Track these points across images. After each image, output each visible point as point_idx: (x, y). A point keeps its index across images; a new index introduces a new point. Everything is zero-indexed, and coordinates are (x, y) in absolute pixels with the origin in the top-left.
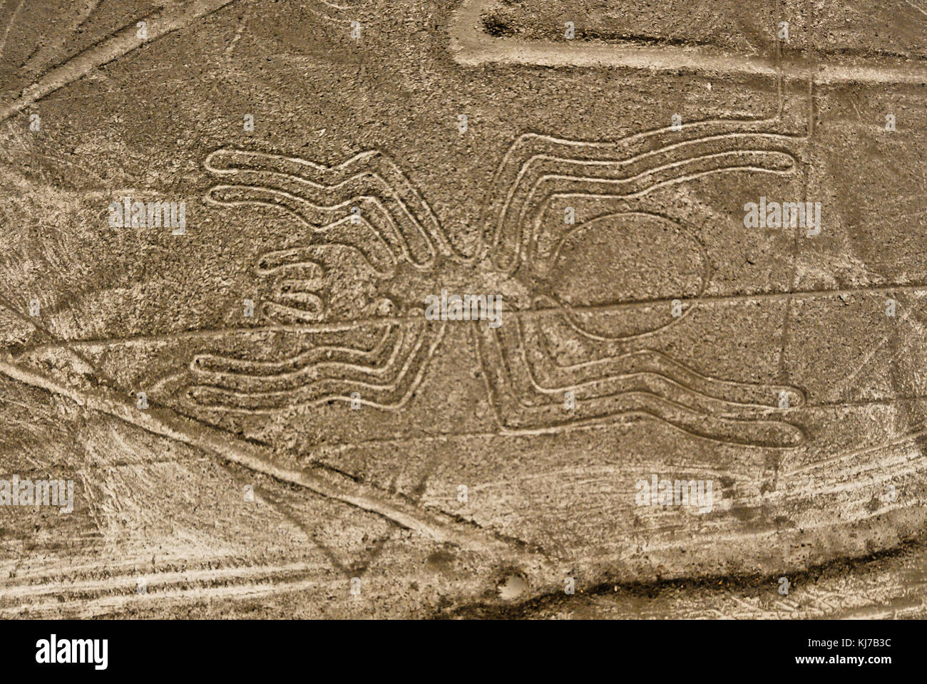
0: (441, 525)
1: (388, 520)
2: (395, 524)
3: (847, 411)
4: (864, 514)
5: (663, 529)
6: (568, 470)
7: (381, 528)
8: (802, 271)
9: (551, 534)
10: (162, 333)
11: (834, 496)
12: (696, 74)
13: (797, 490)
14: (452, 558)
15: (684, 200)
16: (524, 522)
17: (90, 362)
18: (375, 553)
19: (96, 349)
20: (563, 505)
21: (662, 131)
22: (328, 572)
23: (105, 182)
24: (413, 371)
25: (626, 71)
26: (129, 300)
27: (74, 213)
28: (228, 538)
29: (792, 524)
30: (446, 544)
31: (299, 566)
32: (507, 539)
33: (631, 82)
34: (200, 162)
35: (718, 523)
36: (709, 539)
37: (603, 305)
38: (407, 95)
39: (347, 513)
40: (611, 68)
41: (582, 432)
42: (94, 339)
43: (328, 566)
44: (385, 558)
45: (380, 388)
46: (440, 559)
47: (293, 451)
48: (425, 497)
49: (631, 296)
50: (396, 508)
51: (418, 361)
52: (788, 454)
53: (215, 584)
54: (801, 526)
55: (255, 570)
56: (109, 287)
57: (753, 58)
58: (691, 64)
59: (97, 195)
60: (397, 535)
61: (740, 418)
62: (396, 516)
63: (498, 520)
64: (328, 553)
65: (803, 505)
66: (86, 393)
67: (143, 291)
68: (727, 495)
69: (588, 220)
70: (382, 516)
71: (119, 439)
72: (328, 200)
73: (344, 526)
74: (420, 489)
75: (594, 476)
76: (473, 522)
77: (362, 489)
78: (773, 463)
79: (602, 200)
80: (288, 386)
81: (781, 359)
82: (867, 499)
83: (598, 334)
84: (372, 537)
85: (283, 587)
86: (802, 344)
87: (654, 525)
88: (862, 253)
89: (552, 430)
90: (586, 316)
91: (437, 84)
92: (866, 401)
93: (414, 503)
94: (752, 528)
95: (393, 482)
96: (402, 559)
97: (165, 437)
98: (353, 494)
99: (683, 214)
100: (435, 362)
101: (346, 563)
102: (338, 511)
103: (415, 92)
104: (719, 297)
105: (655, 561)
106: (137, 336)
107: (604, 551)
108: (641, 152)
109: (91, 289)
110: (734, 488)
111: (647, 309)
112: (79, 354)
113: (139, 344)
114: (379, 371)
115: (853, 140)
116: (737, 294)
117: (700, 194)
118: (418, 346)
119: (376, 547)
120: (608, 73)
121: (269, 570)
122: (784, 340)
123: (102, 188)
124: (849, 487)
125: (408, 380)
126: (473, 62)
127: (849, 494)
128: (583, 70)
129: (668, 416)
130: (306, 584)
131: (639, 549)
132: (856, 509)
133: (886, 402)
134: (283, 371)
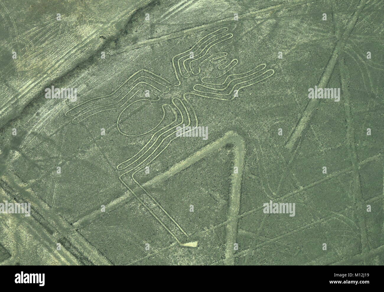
0: (141, 45)
1: (154, 38)
2: (152, 38)
3: (60, 127)
4: (39, 111)
5: (86, 77)
6: (120, 72)
7: (155, 35)
8: (96, 147)
9: (112, 60)
10: (245, 35)
11: (49, 110)
12: (164, 171)
13: (60, 105)
14: (132, 42)
15: (141, 142)
16: (121, 57)
17: (257, 20)
18: (151, 31)
19: (258, 22)
20: (115, 66)
21: (161, 152)
22: (159, 21)
24: (176, 66)
25: (183, 159)
26: (262, 35)
27: (295, 41)
28: (189, 12)
30: (136, 43)
31: (167, 18)
32: (122, 52)
33: (179, 157)
36: (73, 83)
37: (141, 108)
38: (237, 115)
39: (165, 33)
40: (188, 156)
42: (261, 23)
44: (148, 31)
45: (181, 58)
46: (135, 40)
47: (190, 35)
48: (150, 47)
49: (136, 114)
50: (154, 41)
51: (177, 68)
53: (183, 4)
55: (176, 11)
56: (269, 34)
57: (151, 185)
58: (168, 172)
59: (294, 48)
60: (149, 37)
61: (86, 109)
62: (153, 40)
63: (128, 54)
64: (162, 24)
66: (252, 14)
67: (260, 38)
70: (157, 37)
72: (233, 83)
73: (164, 31)
74: (152, 48)
75: (112, 76)
76: (134, 50)
77: (166, 39)
78: (70, 107)
79: (162, 128)
80: (204, 44)
81: (85, 126)
82: (41, 115)
83: (137, 102)
84: (155, 33)
85: (167, 13)
86: (83, 133)
87: (89, 77)
88: (83, 161)
89: (131, 77)
90: (143, 103)
91: (232, 123)
92: (56, 132)
93: (151, 45)
95: (160, 45)
96: (144, 34)
97: (224, 19)
98: (167, 37)
99: (138, 139)
100: (173, 71)
101: (156, 25)
102: (168, 32)
103: (235, 117)
105: (83, 70)
106: (252, 30)
107: (97, 65)
108: (162, 144)
109: (273, 31)
111: (129, 114)
112: (261, 19)
113: (250, 29)
114: (185, 61)
117: (138, 146)
118: (180, 71)
119: (152, 32)
120: (188, 155)
121: (173, 13)
122: (88, 130)
123: (294, 50)
125: (176, 63)
126: (227, 134)
127: (46, 113)
128: (195, 151)
129: (104, 98)
130: (162, 16)
131: (89, 70)
132: (42, 111)
133: (51, 135)
134: (209, 46)
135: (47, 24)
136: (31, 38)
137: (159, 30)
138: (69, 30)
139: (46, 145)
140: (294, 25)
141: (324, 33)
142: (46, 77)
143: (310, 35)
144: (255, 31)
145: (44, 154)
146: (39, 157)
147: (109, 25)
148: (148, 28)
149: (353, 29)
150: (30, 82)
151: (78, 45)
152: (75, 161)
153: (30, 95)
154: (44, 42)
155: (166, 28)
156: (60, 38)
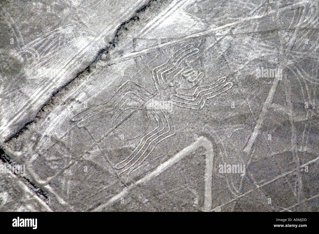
0: (126, 58)
1: (137, 51)
2: (134, 52)
3: (68, 131)
4: (49, 116)
5: (85, 86)
6: (111, 83)
7: (136, 49)
8: (98, 149)
9: (105, 71)
10: (209, 50)
11: (58, 115)
12: (152, 171)
13: (66, 111)
14: (119, 54)
15: (132, 145)
16: (111, 69)
17: (217, 36)
18: (134, 45)
19: (218, 39)
20: (107, 77)
21: (148, 154)
22: (139, 36)
23: (248, 66)
24: (156, 78)
25: (166, 160)
26: (221, 51)
27: (247, 57)
28: (162, 28)
29: (62, 105)
30: (122, 55)
31: (145, 33)
32: (112, 64)
33: (163, 159)
34: (233, 82)
35: (76, 95)
36: (75, 91)
38: (205, 123)
39: (145, 47)
41: (115, 91)
42: (221, 40)
43: (140, 37)
44: (131, 45)
45: (159, 70)
46: (121, 53)
48: (134, 60)
50: (137, 55)
51: (157, 80)
52: (73, 115)
53: (157, 20)
54: (60, 106)
55: (152, 27)
56: (227, 50)
57: (143, 183)
58: (155, 172)
59: (247, 63)
60: (133, 50)
61: (87, 115)
62: (136, 53)
63: (117, 66)
64: (142, 39)
65: (62, 110)
66: (212, 32)
67: (220, 54)
68: (78, 101)
69: (148, 127)
70: (138, 51)
71: (199, 29)
72: (201, 94)
73: (144, 45)
74: (135, 60)
75: (105, 85)
76: (121, 62)
77: (146, 53)
78: (74, 112)
79: (148, 133)
80: (177, 58)
81: (88, 131)
82: (51, 119)
83: (127, 109)
84: (137, 47)
85: (145, 28)
86: (86, 136)
87: (87, 86)
88: (88, 161)
89: (120, 87)
90: (132, 111)
91: (201, 129)
92: (65, 135)
93: (134, 58)
94: (69, 99)
95: (141, 58)
96: (128, 47)
97: (190, 35)
98: (147, 51)
99: (130, 142)
100: (153, 82)
101: (137, 40)
102: (147, 46)
103: (204, 125)
104: (110, 132)
105: (82, 80)
106: (213, 46)
107: (93, 75)
108: (149, 147)
109: (230, 47)
110: (78, 103)
111: (122, 120)
112: (221, 36)
113: (211, 45)
114: (162, 73)
115: (108, 181)
116: (107, 135)
117: (130, 148)
118: (159, 82)
120: (170, 157)
121: (150, 29)
122: (90, 134)
123: (247, 65)
124: (56, 119)
125: (155, 75)
126: (199, 139)
127: (55, 118)
128: (175, 154)
129: (101, 106)
130: (141, 31)
131: (86, 80)
132: (52, 116)
133: (61, 138)
134: (180, 60)
135: (48, 36)
136: (36, 48)
137: (140, 44)
138: (67, 42)
139: (58, 147)
140: (246, 42)
141: (271, 49)
142: (52, 85)
143: (260, 51)
144: (216, 47)
145: (57, 154)
146: (53, 157)
147: (99, 38)
148: (131, 42)
149: (293, 46)
150: (40, 89)
151: (76, 56)
152: (82, 161)
153: (41, 102)
154: (47, 52)
155: (145, 43)
156: (60, 49)
